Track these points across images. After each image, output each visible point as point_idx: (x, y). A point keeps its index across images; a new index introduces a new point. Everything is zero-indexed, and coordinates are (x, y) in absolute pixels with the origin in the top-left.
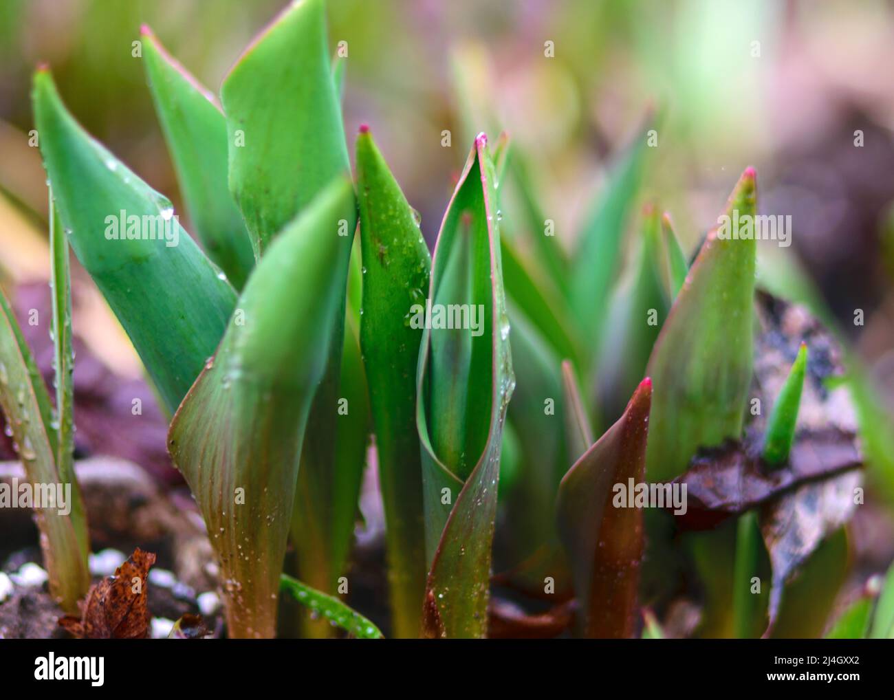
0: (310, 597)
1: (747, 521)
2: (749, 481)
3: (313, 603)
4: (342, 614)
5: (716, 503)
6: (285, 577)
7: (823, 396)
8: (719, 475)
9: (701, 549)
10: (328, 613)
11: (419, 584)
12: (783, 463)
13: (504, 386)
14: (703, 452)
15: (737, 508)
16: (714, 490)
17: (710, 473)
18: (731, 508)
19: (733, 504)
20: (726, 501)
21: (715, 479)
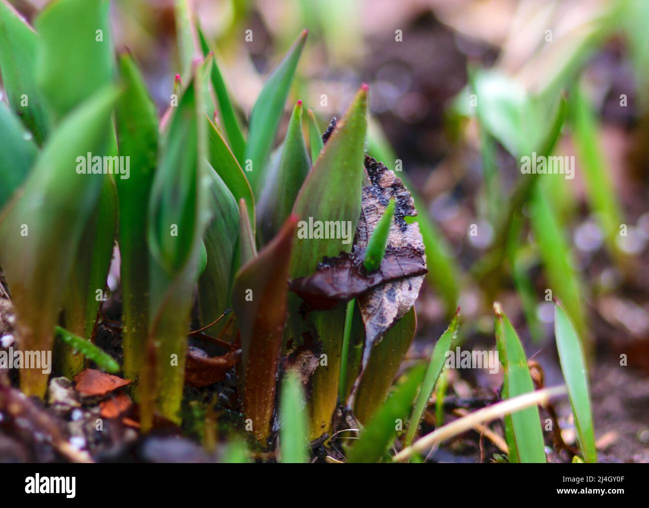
0: (73, 341)
1: (351, 305)
2: (355, 279)
3: (75, 345)
4: (94, 352)
5: (333, 293)
6: (58, 328)
7: (404, 230)
8: (336, 275)
9: (320, 321)
10: (84, 351)
11: (143, 336)
12: (377, 270)
13: (205, 215)
14: (326, 260)
15: (346, 297)
16: (332, 285)
17: (330, 274)
18: (342, 297)
19: (344, 294)
20: (339, 292)
21: (333, 278)
